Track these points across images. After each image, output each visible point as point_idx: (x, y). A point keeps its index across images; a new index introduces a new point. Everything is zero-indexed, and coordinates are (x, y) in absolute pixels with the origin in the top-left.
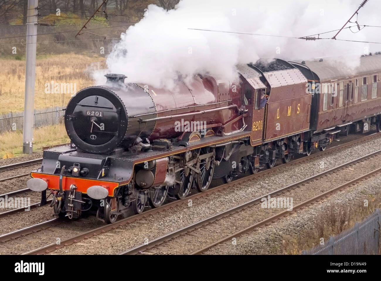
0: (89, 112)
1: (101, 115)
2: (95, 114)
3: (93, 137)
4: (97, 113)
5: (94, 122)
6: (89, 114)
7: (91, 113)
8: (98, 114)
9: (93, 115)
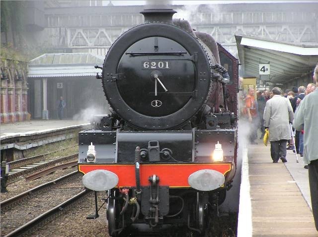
0: (146, 64)
1: (167, 65)
2: (157, 65)
3: (156, 104)
4: (161, 64)
5: (158, 79)
6: (146, 66)
7: (150, 65)
8: (163, 65)
9: (155, 67)
